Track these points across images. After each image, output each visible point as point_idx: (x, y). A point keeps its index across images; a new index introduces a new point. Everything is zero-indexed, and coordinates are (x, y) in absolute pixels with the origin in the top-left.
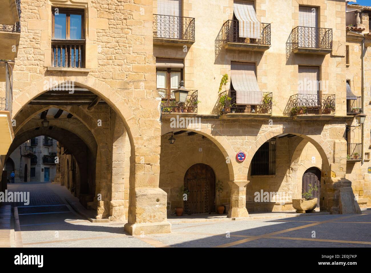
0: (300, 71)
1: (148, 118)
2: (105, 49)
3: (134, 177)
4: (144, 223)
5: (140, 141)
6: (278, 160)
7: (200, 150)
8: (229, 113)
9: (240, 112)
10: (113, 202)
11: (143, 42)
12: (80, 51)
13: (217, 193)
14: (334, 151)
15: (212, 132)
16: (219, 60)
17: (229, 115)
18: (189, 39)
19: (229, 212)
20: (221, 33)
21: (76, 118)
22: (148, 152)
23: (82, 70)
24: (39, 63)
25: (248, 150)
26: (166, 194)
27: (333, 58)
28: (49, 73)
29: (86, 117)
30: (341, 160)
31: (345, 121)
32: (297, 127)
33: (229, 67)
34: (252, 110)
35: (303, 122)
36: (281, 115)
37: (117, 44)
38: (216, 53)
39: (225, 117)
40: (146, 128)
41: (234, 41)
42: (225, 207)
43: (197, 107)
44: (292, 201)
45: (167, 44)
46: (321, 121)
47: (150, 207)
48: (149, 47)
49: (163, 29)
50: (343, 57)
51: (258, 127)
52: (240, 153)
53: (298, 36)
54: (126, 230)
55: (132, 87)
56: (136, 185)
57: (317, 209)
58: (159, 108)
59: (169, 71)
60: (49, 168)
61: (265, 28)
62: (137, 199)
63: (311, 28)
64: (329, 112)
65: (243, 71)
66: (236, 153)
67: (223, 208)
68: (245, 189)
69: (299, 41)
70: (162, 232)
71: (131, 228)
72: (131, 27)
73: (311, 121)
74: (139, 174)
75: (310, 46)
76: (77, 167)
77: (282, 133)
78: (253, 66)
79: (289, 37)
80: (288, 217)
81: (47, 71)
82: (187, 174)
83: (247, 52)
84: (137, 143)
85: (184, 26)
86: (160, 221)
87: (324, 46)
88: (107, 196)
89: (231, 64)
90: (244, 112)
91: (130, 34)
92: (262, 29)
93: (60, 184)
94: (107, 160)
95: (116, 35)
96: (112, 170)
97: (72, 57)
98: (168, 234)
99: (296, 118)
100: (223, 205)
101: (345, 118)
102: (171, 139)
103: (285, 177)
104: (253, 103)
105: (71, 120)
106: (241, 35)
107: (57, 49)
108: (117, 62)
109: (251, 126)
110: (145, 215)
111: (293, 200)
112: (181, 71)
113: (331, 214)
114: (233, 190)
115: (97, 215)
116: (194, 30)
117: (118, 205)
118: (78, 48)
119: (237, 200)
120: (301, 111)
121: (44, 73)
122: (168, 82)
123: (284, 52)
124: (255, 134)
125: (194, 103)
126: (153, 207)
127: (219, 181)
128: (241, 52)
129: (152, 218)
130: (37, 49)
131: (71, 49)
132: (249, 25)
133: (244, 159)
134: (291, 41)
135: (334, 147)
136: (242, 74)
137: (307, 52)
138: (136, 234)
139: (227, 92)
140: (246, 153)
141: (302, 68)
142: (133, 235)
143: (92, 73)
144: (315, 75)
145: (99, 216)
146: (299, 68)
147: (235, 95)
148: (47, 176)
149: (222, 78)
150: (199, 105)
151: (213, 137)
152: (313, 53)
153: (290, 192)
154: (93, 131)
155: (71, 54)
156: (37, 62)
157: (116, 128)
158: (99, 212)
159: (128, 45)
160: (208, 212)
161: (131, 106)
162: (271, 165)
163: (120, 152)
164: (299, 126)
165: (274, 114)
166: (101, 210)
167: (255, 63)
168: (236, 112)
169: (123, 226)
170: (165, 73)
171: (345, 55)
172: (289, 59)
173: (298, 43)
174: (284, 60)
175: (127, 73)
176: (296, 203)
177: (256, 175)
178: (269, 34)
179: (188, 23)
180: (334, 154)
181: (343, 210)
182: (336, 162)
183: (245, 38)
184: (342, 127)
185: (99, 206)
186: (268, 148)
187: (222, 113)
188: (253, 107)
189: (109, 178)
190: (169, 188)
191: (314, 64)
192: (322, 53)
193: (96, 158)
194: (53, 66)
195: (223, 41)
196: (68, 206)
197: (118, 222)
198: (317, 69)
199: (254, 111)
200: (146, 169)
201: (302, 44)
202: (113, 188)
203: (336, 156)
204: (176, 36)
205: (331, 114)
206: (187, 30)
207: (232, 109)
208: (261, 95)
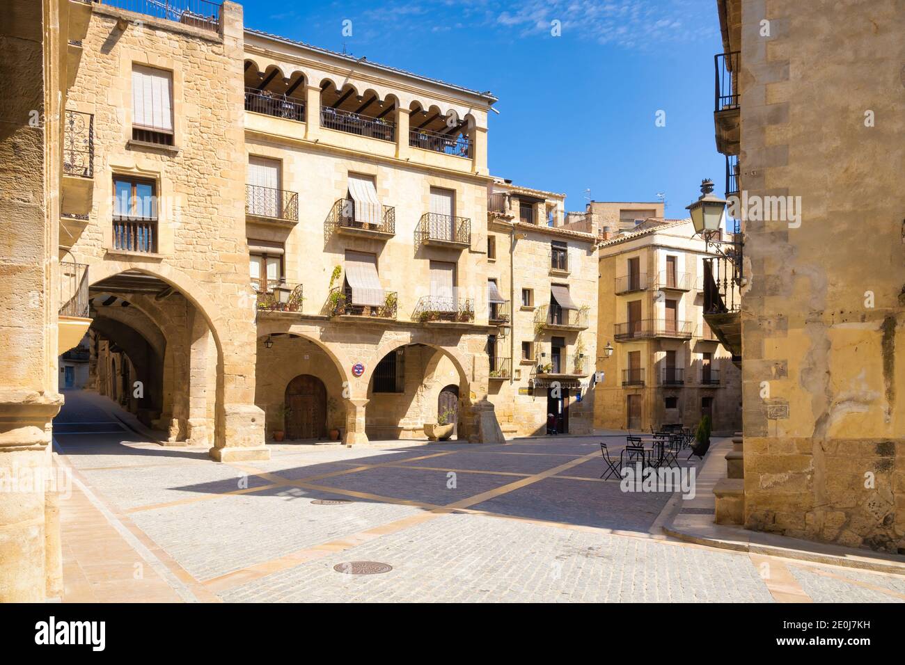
0: (432, 267)
1: (239, 319)
2: (184, 231)
3: (223, 391)
4: (236, 448)
5: (230, 348)
6: (407, 374)
7: (307, 357)
8: (343, 314)
9: (357, 314)
10: (191, 420)
11: (232, 226)
12: (150, 230)
13: (329, 414)
14: (474, 367)
15: (321, 338)
16: (331, 247)
17: (343, 317)
18: (291, 218)
19: (343, 438)
20: (332, 214)
21: (134, 308)
22: (240, 362)
23: (154, 255)
24: (95, 244)
25: (368, 361)
26: (264, 412)
27: (472, 254)
28: (109, 256)
29: (153, 310)
30: (482, 378)
31: (487, 331)
32: (428, 336)
33: (343, 256)
34: (372, 312)
35: (436, 330)
36: (409, 320)
37: (199, 226)
38: (325, 238)
39: (337, 319)
40: (237, 331)
41: (349, 226)
42: (339, 431)
43: (301, 305)
44: (422, 427)
45: (262, 222)
46: (458, 330)
47: (243, 429)
48: (241, 232)
49: (256, 203)
50: (485, 253)
51: (380, 334)
52: (357, 365)
53: (428, 224)
54: (213, 456)
55: (218, 280)
56: (225, 401)
57: (454, 437)
58: (254, 307)
59: (265, 256)
60: (72, 367)
61: (388, 211)
62: (227, 417)
63: (445, 216)
64: (467, 320)
65: (361, 263)
66: (352, 365)
67: (337, 432)
68: (364, 409)
69: (430, 231)
70: (258, 459)
71: (220, 453)
72: (216, 206)
73: (446, 329)
74: (229, 388)
75: (444, 238)
76: (130, 370)
77: (409, 342)
78: (373, 258)
79: (418, 224)
80: (417, 445)
81: (107, 254)
82: (288, 388)
83: (365, 240)
84: (226, 349)
85: (284, 202)
86: (256, 446)
87: (460, 239)
88: (183, 413)
89: (346, 254)
90: (361, 314)
91: (216, 214)
92: (384, 213)
93: (98, 393)
94: (183, 366)
95: (198, 215)
96: (189, 380)
97: (140, 238)
98: (267, 462)
99: (426, 325)
100: (336, 429)
101: (487, 327)
102: (267, 342)
103: (416, 395)
104: (374, 304)
105: (126, 309)
106: (358, 219)
107: (120, 226)
108: (199, 248)
109: (372, 332)
110: (237, 437)
111: (425, 425)
112: (281, 258)
113: (470, 443)
114: (349, 410)
115: (170, 437)
116: (297, 208)
117: (198, 425)
118: (147, 227)
119: (354, 423)
120: (433, 317)
121: (103, 256)
122: (264, 271)
123: (412, 242)
124: (376, 341)
125: (298, 300)
126: (247, 428)
127: (331, 398)
128: (357, 239)
129: (246, 442)
130: (94, 225)
131: (138, 228)
132: (367, 206)
133: (362, 372)
134: (421, 230)
135: (474, 363)
136: (359, 266)
137: (440, 245)
138: (225, 461)
139: (341, 289)
140: (364, 365)
141: (435, 264)
142: (222, 462)
143: (166, 260)
144: (450, 273)
145: (173, 439)
146: (431, 264)
147: (351, 292)
148: (70, 378)
149: (333, 271)
150: (304, 302)
151: (323, 343)
152: (448, 246)
153: (423, 415)
154: (162, 328)
155: (138, 234)
156: (93, 242)
157: (195, 327)
158: (171, 432)
159: (213, 228)
160: (316, 437)
161: (219, 303)
162: (398, 380)
163: (200, 357)
164: (431, 335)
165: (400, 319)
166: (175, 430)
167: (375, 254)
168: (352, 313)
169: (208, 451)
170: (260, 259)
171: (486, 251)
172: (418, 252)
173: (429, 233)
174: (412, 253)
175: (213, 262)
176: (428, 429)
177: (379, 392)
178: (393, 220)
179: (289, 198)
180: (474, 370)
181: (484, 439)
182: (476, 379)
183: (362, 223)
184: (484, 338)
185: (172, 425)
186: (395, 359)
187: (334, 313)
188: (374, 308)
189: (186, 390)
190: (265, 405)
191: (449, 260)
192: (459, 247)
193: (163, 362)
194: (115, 248)
195: (335, 223)
196: (121, 425)
197: (198, 446)
198: (453, 265)
199: (374, 313)
200: (237, 382)
201: (434, 236)
202: (191, 404)
203: (476, 373)
204: (273, 214)
205: (470, 322)
206: (287, 207)
207: (346, 310)
208: (384, 294)
